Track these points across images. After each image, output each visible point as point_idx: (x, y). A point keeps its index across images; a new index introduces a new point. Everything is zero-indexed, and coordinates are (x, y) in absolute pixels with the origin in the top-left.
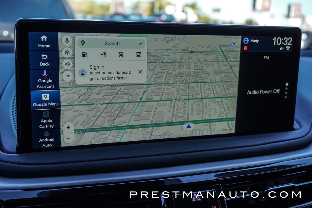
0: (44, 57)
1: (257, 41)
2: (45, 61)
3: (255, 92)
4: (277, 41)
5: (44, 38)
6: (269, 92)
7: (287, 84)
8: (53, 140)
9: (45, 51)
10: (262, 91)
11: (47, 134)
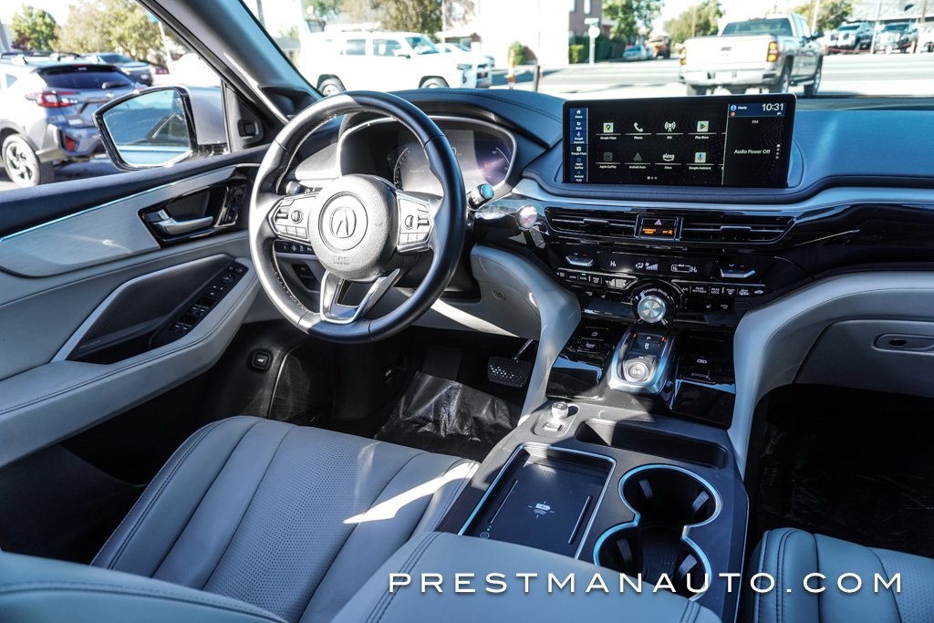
0: (579, 124)
1: (745, 108)
2: (579, 126)
3: (743, 152)
4: (766, 107)
5: (579, 112)
6: (759, 152)
7: (779, 146)
8: (582, 177)
9: (579, 120)
10: (750, 151)
11: (579, 173)
